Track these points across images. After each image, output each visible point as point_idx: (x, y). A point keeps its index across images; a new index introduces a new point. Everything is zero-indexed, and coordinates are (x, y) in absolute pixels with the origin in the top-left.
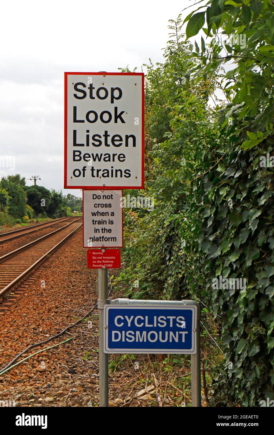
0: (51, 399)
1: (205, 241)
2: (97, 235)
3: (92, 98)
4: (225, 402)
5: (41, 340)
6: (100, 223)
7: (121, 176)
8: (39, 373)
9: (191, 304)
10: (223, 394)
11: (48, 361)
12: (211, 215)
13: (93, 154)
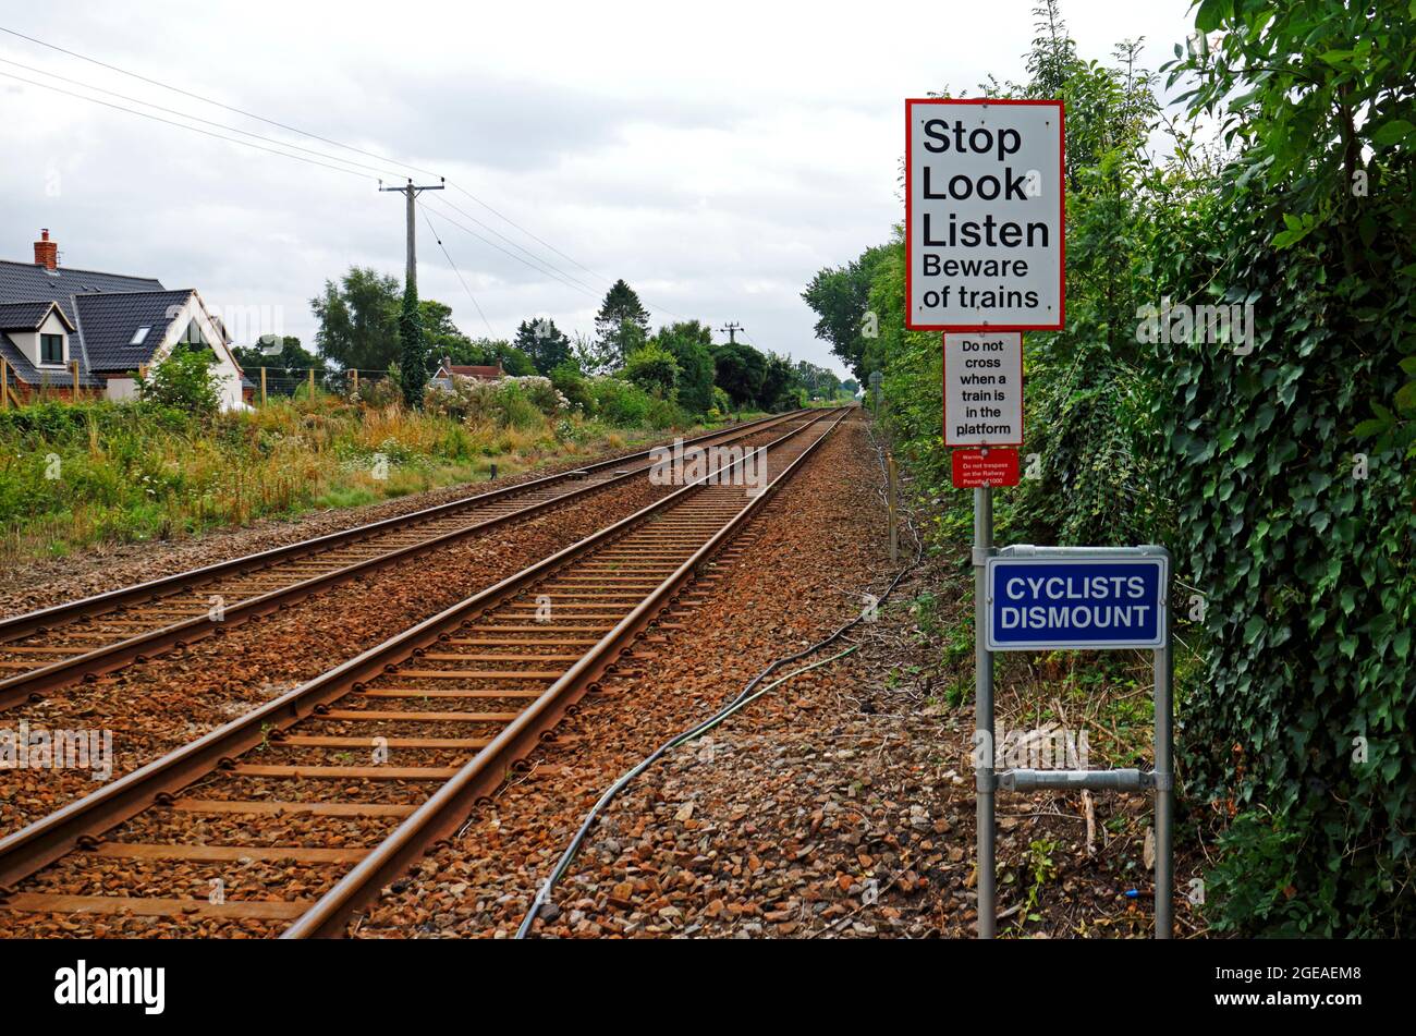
0: (850, 753)
1: (1181, 431)
2: (973, 422)
3: (960, 149)
4: (1206, 743)
5: (792, 651)
6: (977, 397)
7: (1020, 305)
8: (803, 712)
9: (1155, 553)
10: (1202, 728)
11: (817, 689)
12: (1192, 380)
13: (962, 262)
